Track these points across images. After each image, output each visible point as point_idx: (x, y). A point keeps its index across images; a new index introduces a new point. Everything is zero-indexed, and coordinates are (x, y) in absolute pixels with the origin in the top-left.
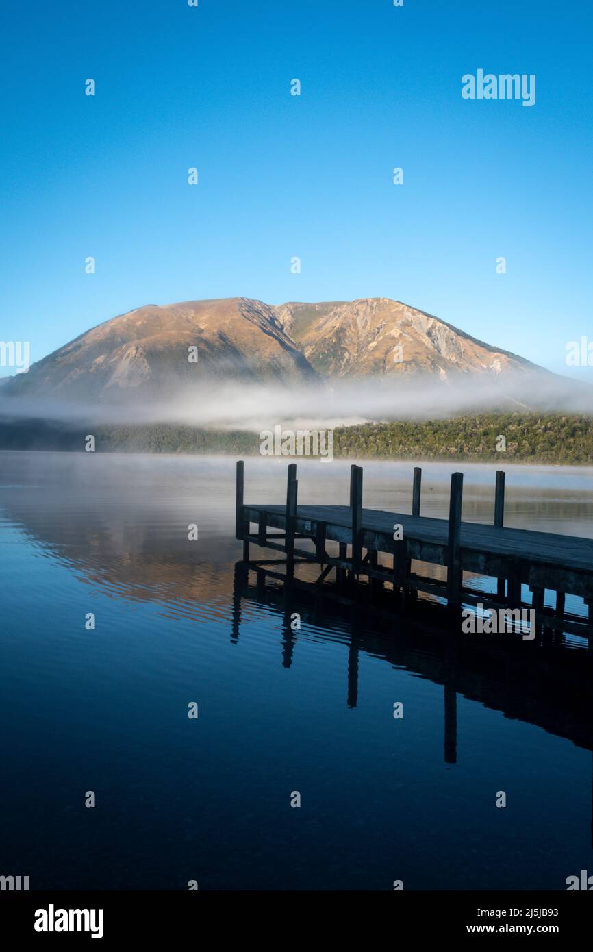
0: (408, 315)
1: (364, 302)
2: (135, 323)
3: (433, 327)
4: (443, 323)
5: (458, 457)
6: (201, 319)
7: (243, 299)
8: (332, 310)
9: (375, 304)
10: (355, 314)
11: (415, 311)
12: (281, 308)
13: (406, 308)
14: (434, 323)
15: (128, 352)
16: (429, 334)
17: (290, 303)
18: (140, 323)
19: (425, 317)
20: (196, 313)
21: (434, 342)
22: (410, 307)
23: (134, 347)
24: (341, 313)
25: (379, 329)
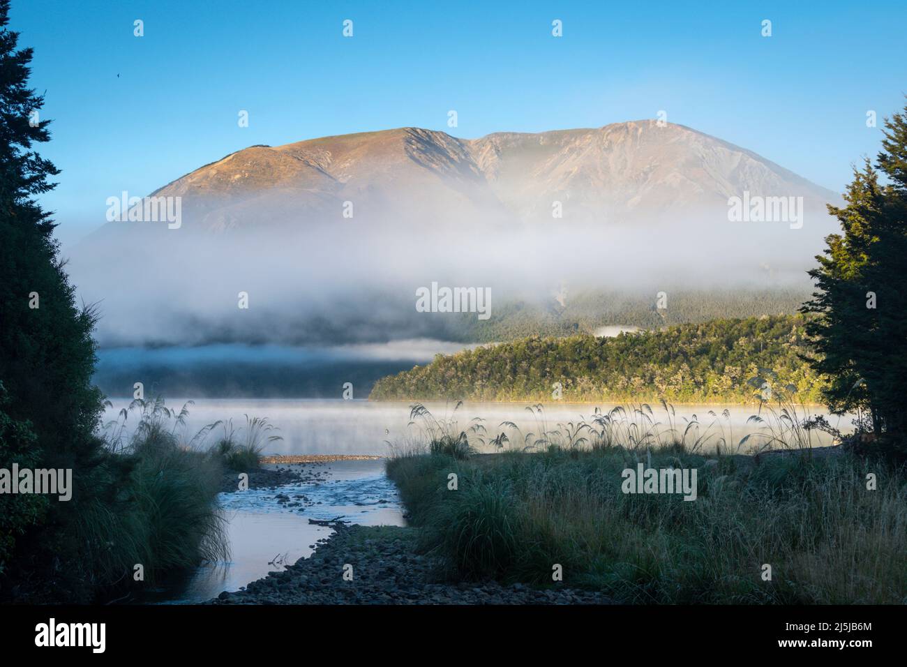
0: (697, 147)
1: (621, 128)
2: (230, 176)
3: (741, 166)
4: (758, 158)
6: (342, 166)
7: (414, 130)
8: (567, 143)
9: (640, 130)
10: (605, 149)
11: (708, 140)
12: (481, 143)
13: (694, 136)
14: (742, 160)
15: (213, 225)
16: (734, 179)
17: (496, 134)
18: (238, 176)
19: (727, 151)
20: (334, 156)
22: (702, 134)
23: (222, 218)
24: (581, 149)
25: (646, 174)
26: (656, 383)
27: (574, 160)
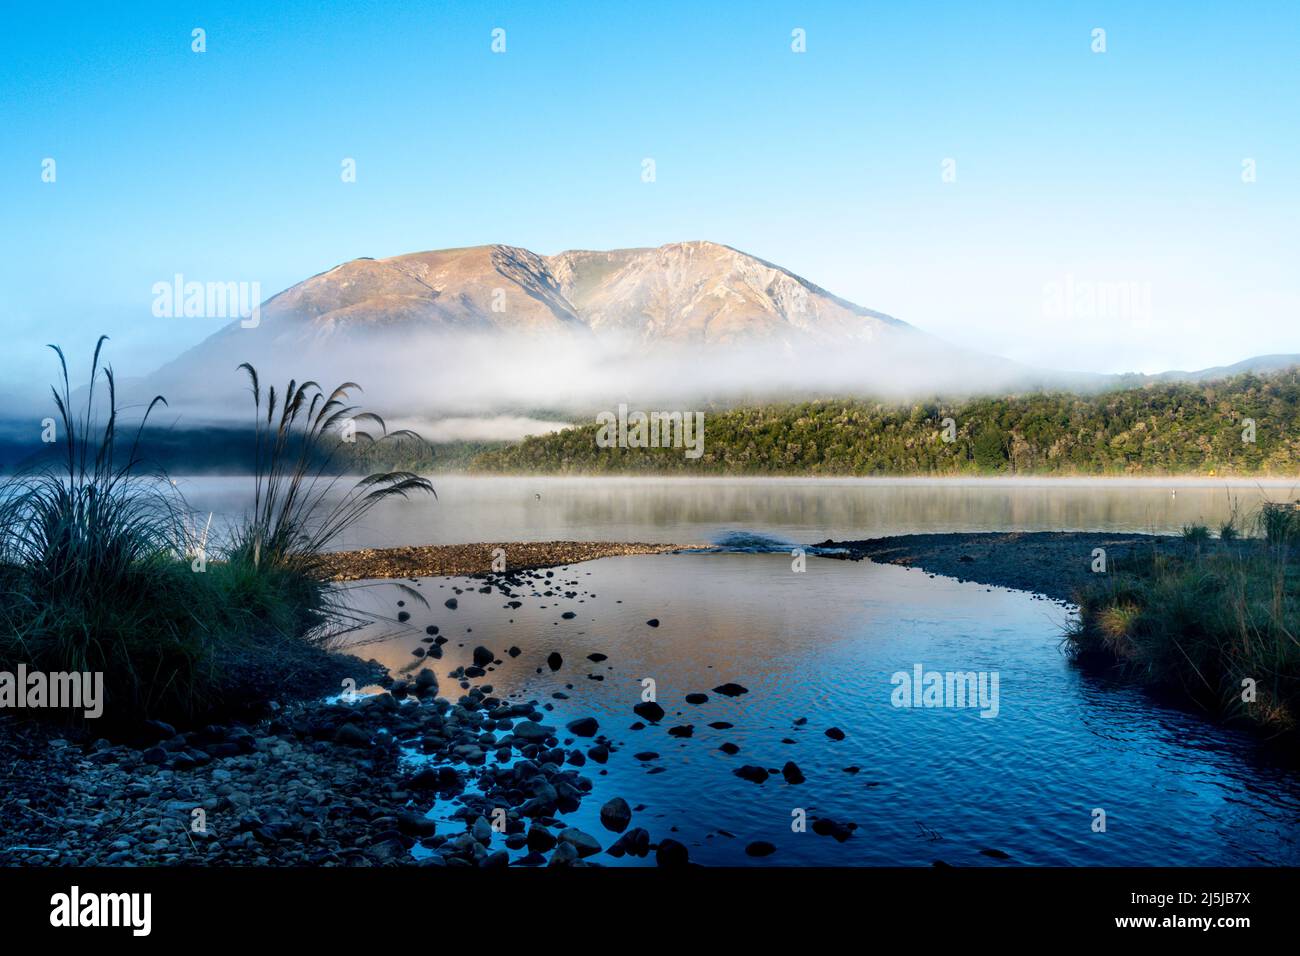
0: (739, 265)
1: (676, 247)
2: (339, 284)
3: (776, 281)
4: (790, 275)
6: (437, 277)
7: (500, 247)
8: (630, 260)
9: (692, 250)
10: (663, 265)
11: (749, 258)
12: (558, 259)
13: (736, 255)
14: (776, 275)
15: (325, 326)
16: (770, 292)
17: (571, 251)
18: (346, 284)
19: (765, 268)
20: (430, 269)
21: (776, 303)
22: (743, 253)
23: (332, 320)
24: (642, 264)
25: (697, 286)
26: (726, 459)
27: (637, 274)
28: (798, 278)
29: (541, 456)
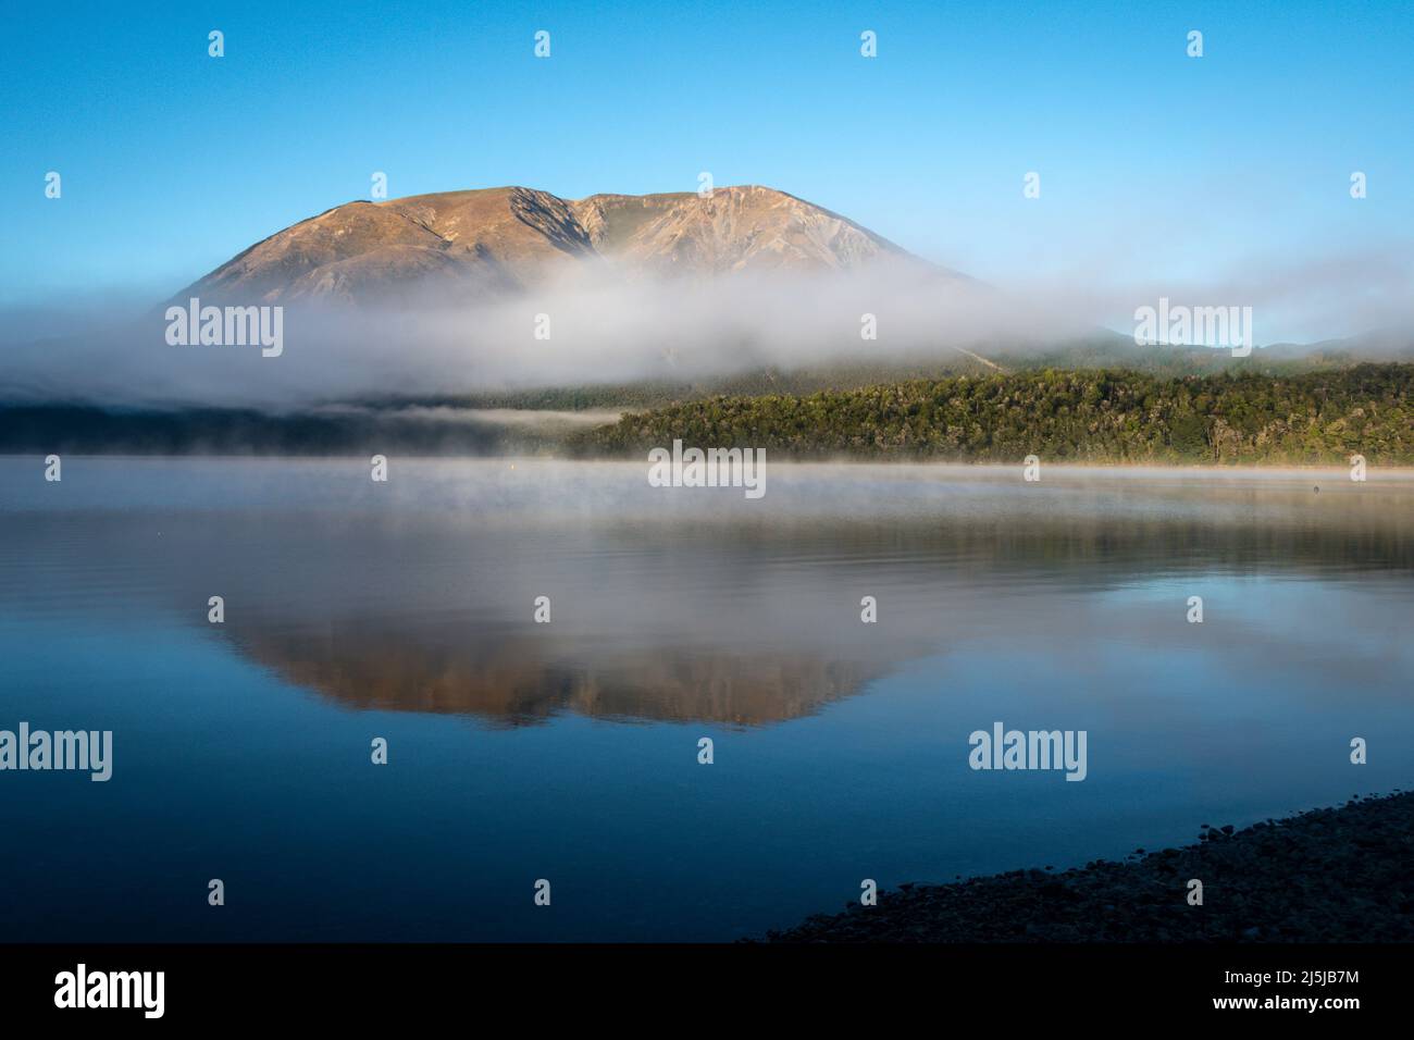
0: (798, 213)
1: (724, 192)
2: (333, 232)
3: (841, 234)
4: (856, 226)
5: (866, 453)
6: (447, 224)
7: (518, 189)
8: (670, 207)
9: (743, 196)
10: (709, 214)
11: (809, 207)
12: (585, 204)
13: (795, 203)
14: (841, 227)
15: (322, 281)
16: (834, 246)
17: (600, 196)
18: (341, 232)
19: (827, 218)
20: (438, 214)
21: (841, 260)
22: (802, 201)
23: (331, 274)
24: (685, 212)
25: (749, 238)
27: (678, 223)
28: (865, 230)
29: (648, 436)
